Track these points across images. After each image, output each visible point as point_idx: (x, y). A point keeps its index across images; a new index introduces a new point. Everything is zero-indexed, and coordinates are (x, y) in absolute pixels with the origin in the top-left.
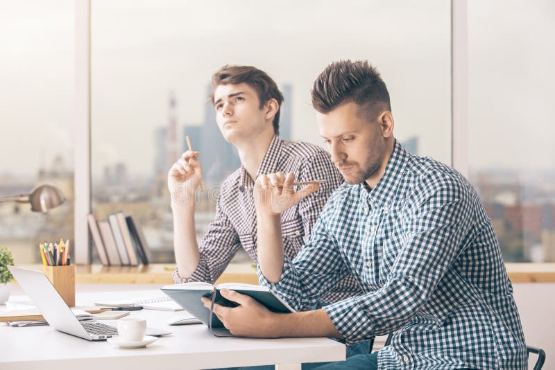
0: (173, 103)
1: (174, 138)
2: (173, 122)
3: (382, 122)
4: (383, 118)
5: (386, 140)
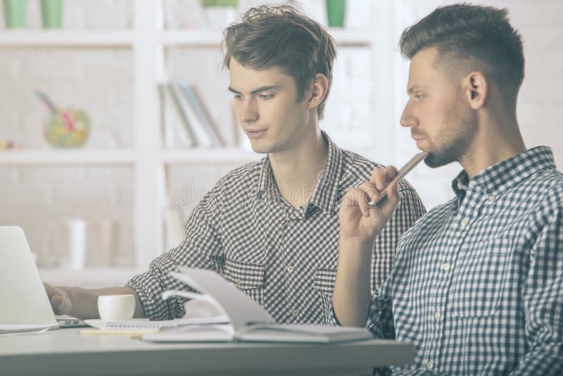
3: (470, 87)
4: (472, 80)
5: (475, 112)
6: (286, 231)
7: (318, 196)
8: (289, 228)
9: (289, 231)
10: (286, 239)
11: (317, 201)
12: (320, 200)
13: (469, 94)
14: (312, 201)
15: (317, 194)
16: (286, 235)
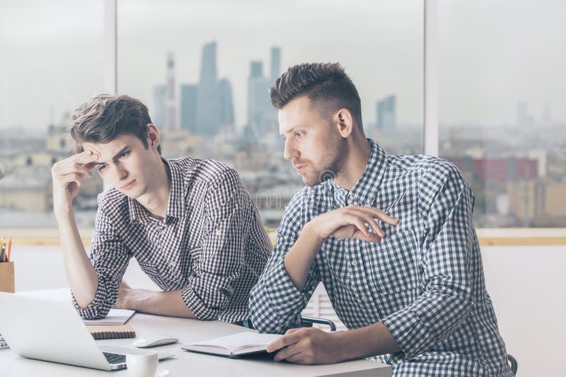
0: (171, 64)
1: (172, 96)
2: (172, 82)
3: (339, 121)
4: (340, 116)
5: (345, 140)
6: (161, 239)
7: (172, 209)
8: (163, 236)
9: (163, 239)
10: (163, 244)
11: (172, 213)
12: (174, 211)
13: (339, 127)
14: (168, 214)
15: (170, 207)
16: (162, 242)
